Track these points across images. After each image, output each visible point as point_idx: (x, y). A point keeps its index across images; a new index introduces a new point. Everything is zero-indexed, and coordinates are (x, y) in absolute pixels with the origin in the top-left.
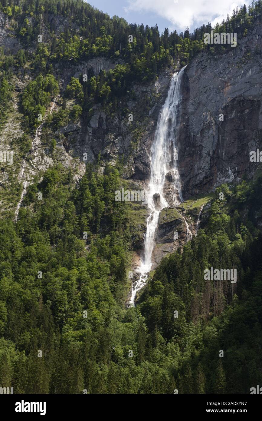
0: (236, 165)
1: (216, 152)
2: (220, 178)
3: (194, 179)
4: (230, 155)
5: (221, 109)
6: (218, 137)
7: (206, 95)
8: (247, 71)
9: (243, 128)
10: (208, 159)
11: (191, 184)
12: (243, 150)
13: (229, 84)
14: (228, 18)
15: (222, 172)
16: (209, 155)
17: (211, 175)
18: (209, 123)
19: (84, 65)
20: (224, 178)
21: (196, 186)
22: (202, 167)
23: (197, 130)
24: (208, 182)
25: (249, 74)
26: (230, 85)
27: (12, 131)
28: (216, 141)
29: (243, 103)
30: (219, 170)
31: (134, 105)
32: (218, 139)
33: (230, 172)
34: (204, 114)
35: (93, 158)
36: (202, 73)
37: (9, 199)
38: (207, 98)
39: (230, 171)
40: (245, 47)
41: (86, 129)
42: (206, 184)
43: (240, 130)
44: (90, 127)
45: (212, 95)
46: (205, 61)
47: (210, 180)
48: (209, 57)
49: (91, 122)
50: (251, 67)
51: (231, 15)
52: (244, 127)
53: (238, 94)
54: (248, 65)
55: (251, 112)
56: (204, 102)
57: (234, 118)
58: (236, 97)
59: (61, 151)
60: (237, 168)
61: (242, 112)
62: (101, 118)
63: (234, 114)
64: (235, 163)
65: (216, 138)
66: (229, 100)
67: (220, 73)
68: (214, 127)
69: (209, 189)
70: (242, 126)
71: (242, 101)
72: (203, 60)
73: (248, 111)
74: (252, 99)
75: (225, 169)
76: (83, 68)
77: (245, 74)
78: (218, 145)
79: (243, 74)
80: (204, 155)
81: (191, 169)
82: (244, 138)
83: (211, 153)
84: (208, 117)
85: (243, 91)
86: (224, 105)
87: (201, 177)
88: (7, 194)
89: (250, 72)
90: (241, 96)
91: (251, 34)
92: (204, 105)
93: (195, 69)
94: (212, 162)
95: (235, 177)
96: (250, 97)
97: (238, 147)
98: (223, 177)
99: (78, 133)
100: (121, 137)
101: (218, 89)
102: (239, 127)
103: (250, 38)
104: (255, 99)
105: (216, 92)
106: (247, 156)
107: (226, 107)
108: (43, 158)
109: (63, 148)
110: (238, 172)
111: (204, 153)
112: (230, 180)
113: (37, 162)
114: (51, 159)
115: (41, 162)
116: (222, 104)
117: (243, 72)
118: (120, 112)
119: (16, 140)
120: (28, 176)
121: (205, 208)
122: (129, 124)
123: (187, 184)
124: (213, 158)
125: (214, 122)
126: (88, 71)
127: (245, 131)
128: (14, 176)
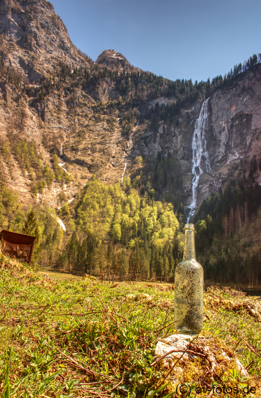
1: (228, 143)
2: (231, 157)
3: (217, 158)
4: (236, 144)
5: (230, 119)
6: (229, 135)
7: (221, 112)
8: (244, 98)
10: (224, 147)
12: (243, 141)
14: (231, 71)
15: (232, 154)
17: (226, 155)
18: (223, 127)
19: (153, 101)
21: (218, 162)
22: (221, 151)
23: (217, 131)
25: (245, 100)
26: (235, 106)
27: (117, 137)
28: (228, 137)
30: (230, 153)
31: (182, 120)
33: (237, 153)
34: (221, 122)
35: (161, 149)
36: (218, 101)
38: (222, 114)
41: (156, 134)
42: (223, 160)
43: (241, 131)
44: (158, 133)
45: (224, 113)
46: (220, 94)
47: (226, 158)
48: (222, 91)
49: (159, 130)
50: (246, 96)
51: (233, 69)
52: (243, 129)
53: (239, 111)
54: (244, 95)
55: (247, 120)
56: (220, 116)
57: (237, 124)
58: (238, 113)
59: (143, 147)
60: (240, 151)
61: (242, 120)
62: (164, 127)
63: (237, 122)
64: (239, 149)
65: (228, 136)
66: (234, 114)
67: (229, 100)
68: (226, 130)
69: (225, 163)
71: (241, 115)
73: (245, 120)
74: (247, 113)
75: (234, 152)
76: (153, 103)
77: (243, 99)
78: (229, 139)
80: (222, 145)
81: (215, 153)
83: (225, 144)
84: (223, 124)
85: (242, 109)
87: (220, 157)
89: (246, 98)
90: (241, 112)
92: (220, 118)
93: (215, 99)
94: (226, 149)
95: (240, 156)
97: (241, 140)
98: (233, 156)
100: (175, 137)
101: (228, 109)
102: (240, 129)
104: (249, 113)
105: (227, 111)
106: (246, 144)
107: (232, 119)
108: (134, 150)
109: (144, 144)
110: (241, 153)
111: (222, 144)
112: (237, 158)
113: (131, 153)
114: (138, 150)
115: (133, 152)
116: (231, 117)
117: (241, 99)
118: (174, 124)
119: (120, 142)
120: (127, 160)
121: (224, 173)
122: (179, 130)
123: (213, 161)
124: (227, 146)
125: (226, 127)
126: (155, 105)
127: (245, 131)
128: (119, 160)
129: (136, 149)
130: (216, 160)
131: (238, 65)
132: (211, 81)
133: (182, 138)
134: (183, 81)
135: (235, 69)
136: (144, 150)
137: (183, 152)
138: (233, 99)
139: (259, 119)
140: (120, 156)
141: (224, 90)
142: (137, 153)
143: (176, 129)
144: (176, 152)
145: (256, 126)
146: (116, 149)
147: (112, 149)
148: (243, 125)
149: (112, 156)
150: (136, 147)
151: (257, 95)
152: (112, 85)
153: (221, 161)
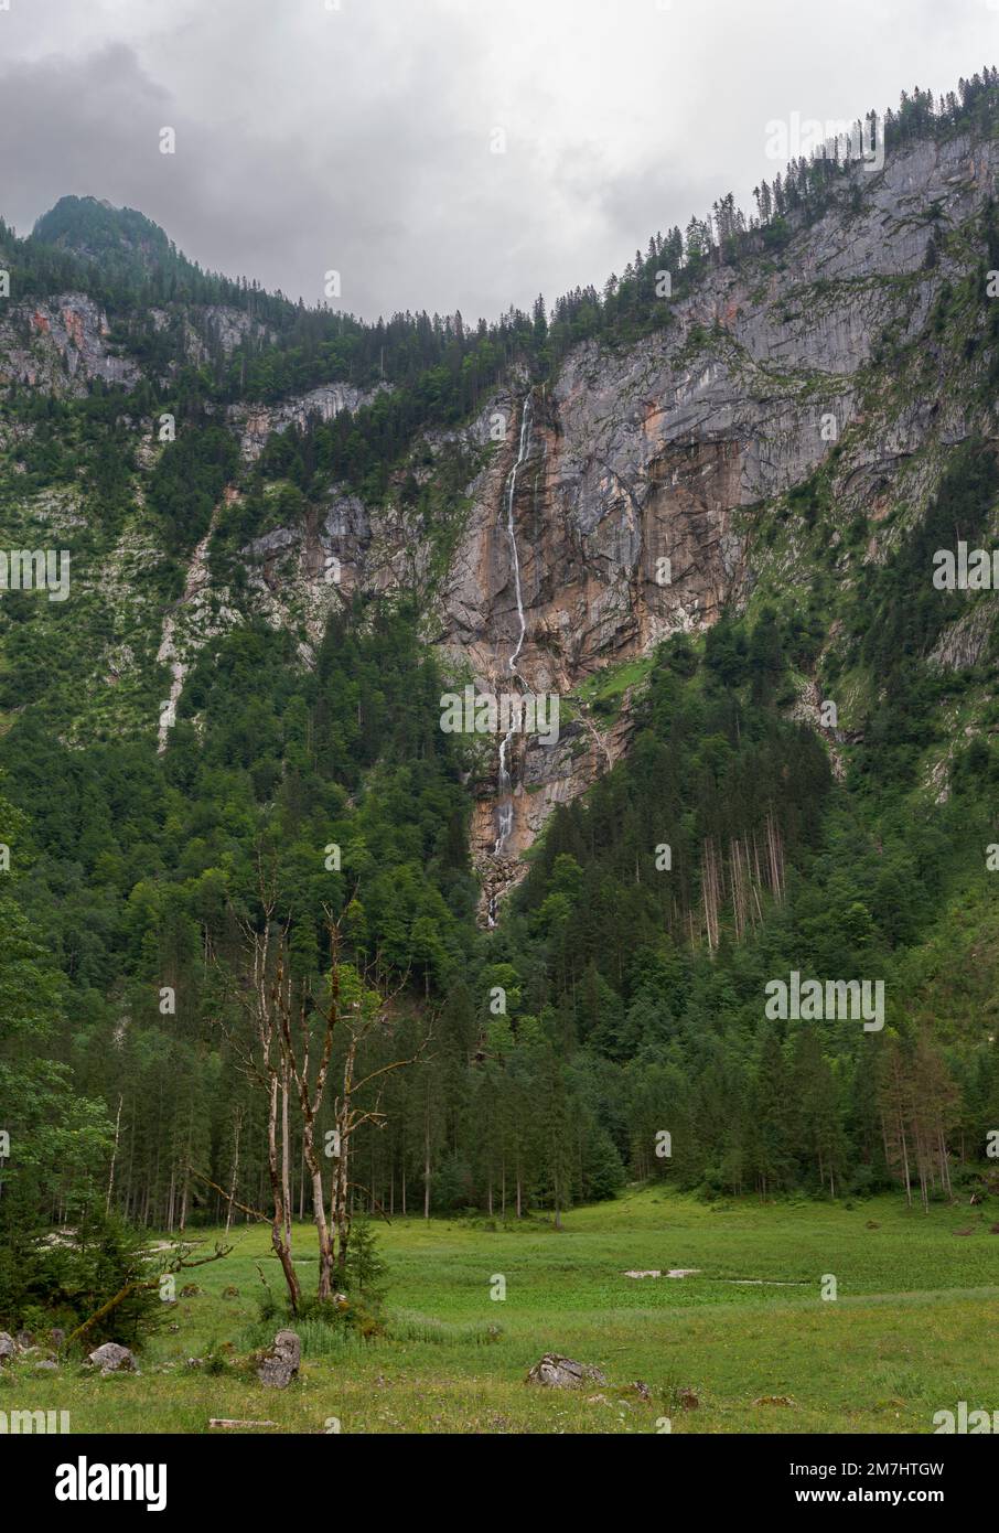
0: (694, 595)
1: (640, 570)
2: (657, 629)
3: (593, 635)
4: (676, 575)
5: (645, 468)
6: (643, 534)
7: (604, 438)
8: (700, 374)
9: (702, 509)
10: (624, 586)
11: (587, 646)
12: (706, 558)
13: (658, 408)
14: (639, 260)
15: (660, 614)
16: (624, 577)
17: (634, 623)
18: (616, 502)
19: (296, 404)
20: (667, 628)
21: (601, 652)
22: (612, 606)
23: (590, 519)
24: (628, 640)
25: (705, 381)
26: (661, 411)
27: (135, 552)
28: (638, 544)
29: (696, 451)
30: (651, 609)
31: (429, 475)
32: (643, 540)
33: (681, 612)
34: (604, 482)
35: (339, 605)
36: (589, 388)
37: (142, 705)
38: (608, 446)
39: (681, 609)
40: (687, 322)
41: (317, 541)
42: (623, 644)
43: (697, 513)
44: (326, 535)
45: (617, 438)
46: (593, 360)
47: (634, 635)
48: (604, 349)
49: (327, 524)
50: (708, 365)
52: (704, 505)
53: (681, 430)
54: (700, 360)
55: (718, 470)
56: (601, 455)
57: (676, 488)
58: (678, 438)
59: (259, 595)
60: (696, 602)
61: (696, 471)
62: (351, 512)
63: (675, 477)
64: (690, 592)
65: (637, 537)
66: (660, 446)
67: (634, 384)
69: (634, 655)
70: (697, 504)
71: (691, 445)
72: (588, 359)
73: (709, 466)
74: (717, 439)
75: (668, 606)
76: (296, 413)
77: (693, 383)
78: (644, 553)
79: (690, 382)
80: (613, 578)
81: (584, 613)
82: (706, 532)
83: (629, 572)
84: (614, 490)
85: (694, 421)
86: (651, 457)
87: (608, 630)
88: (135, 693)
89: (707, 377)
90: (688, 434)
92: (601, 462)
93: (572, 382)
94: (633, 594)
95: (696, 622)
96: (711, 435)
97: (695, 554)
98: (663, 625)
99: (298, 551)
100: (404, 550)
101: (633, 421)
102: (691, 506)
103: (699, 300)
104: (724, 438)
105: (628, 430)
106: (720, 570)
107: (653, 463)
108: (216, 611)
109: (264, 586)
110: (702, 610)
111: (612, 572)
112: (683, 630)
113: (202, 620)
114: (236, 611)
115: (213, 619)
116: (647, 455)
117: (689, 377)
118: (397, 495)
119: (147, 573)
120: (183, 651)
121: (636, 694)
122: (420, 517)
123: (578, 647)
124: (635, 584)
125: (628, 498)
126: (307, 418)
127: (710, 513)
128: (148, 652)
129: (228, 605)
130: (591, 645)
131: (664, 236)
132: (550, 309)
133: (433, 554)
134: (423, 319)
135: (653, 253)
136: (266, 608)
137: (444, 614)
138: (650, 382)
139: (772, 460)
140: (149, 634)
141: (610, 344)
142: (230, 622)
143: (406, 515)
144: (410, 613)
145: (759, 493)
146: (131, 606)
147: (113, 604)
148: (702, 492)
149: (109, 634)
150: (225, 594)
151: (756, 361)
152: (105, 331)
153: (612, 647)
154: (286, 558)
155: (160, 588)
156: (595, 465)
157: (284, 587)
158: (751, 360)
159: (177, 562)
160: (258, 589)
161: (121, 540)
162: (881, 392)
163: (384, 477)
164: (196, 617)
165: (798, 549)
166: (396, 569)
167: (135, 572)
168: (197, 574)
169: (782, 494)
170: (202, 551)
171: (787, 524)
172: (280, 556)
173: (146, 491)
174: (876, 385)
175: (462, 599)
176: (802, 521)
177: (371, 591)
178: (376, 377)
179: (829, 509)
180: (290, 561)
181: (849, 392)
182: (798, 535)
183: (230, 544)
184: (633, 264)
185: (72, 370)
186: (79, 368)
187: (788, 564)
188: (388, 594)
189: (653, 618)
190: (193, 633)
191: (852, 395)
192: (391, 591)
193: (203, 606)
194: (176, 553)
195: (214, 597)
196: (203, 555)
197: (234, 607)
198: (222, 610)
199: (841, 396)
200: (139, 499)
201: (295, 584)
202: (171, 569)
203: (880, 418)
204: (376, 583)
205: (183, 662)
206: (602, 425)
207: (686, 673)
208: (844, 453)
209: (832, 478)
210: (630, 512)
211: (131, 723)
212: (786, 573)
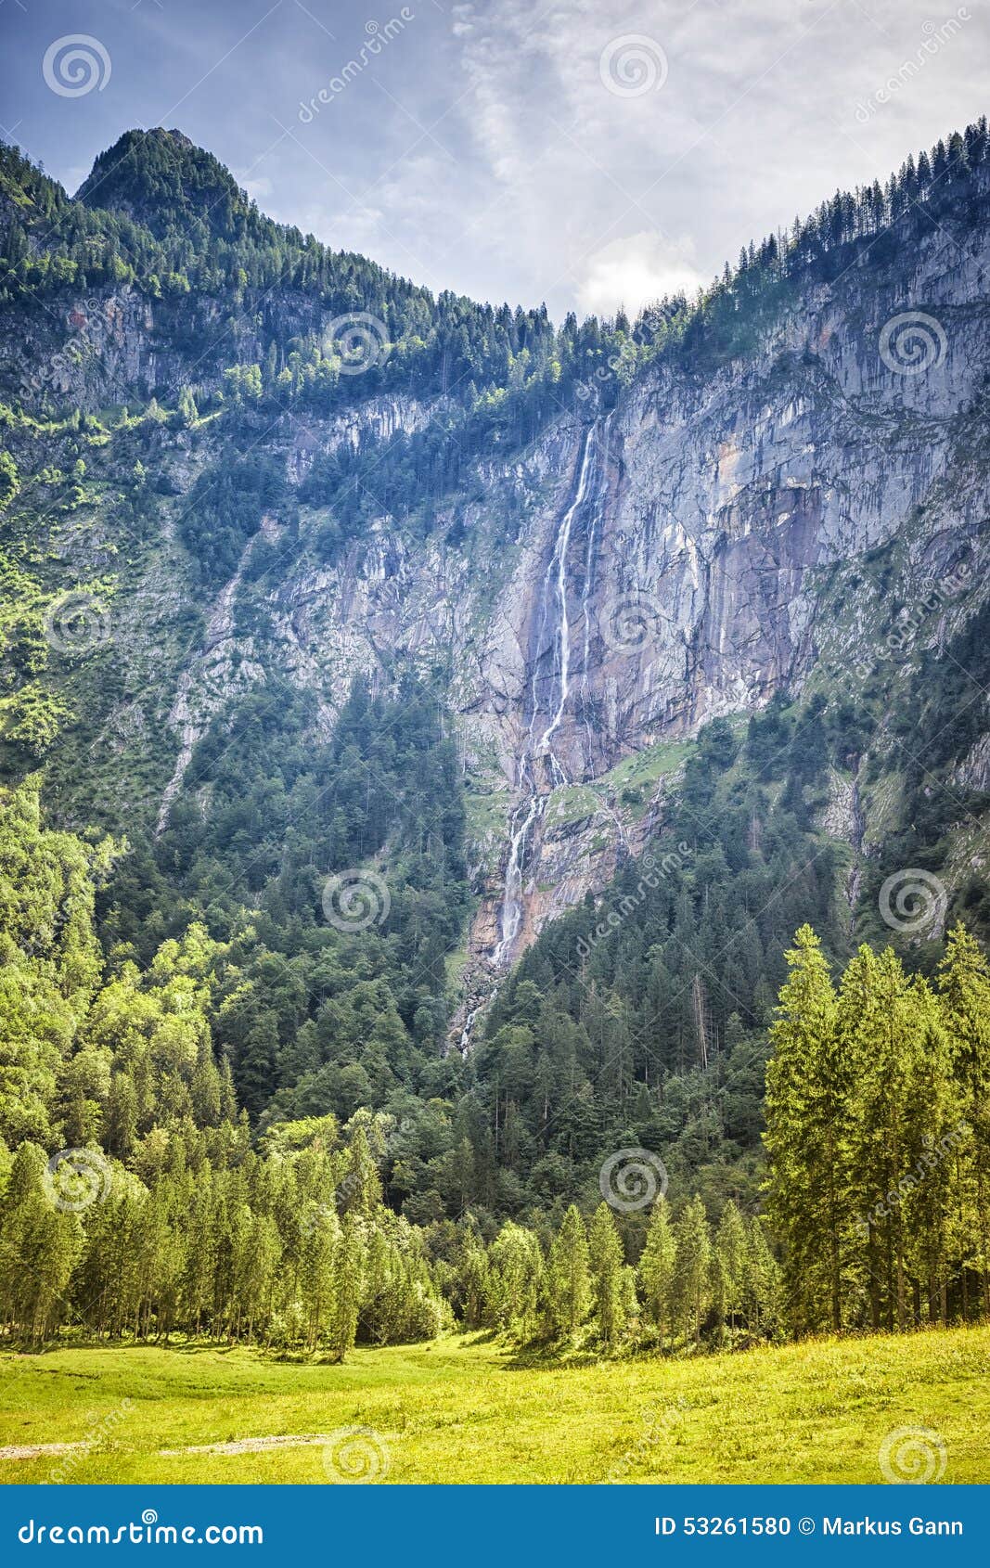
0: (758, 665)
1: (702, 633)
2: (713, 703)
3: (642, 707)
4: (741, 639)
5: (716, 516)
6: (707, 591)
7: (672, 481)
8: (783, 409)
9: (774, 565)
10: (681, 651)
11: (634, 720)
12: (774, 625)
13: (733, 449)
14: (727, 272)
15: (719, 686)
16: (683, 640)
17: (689, 694)
18: (680, 554)
20: (724, 702)
21: (647, 726)
22: (666, 673)
23: (648, 574)
24: (681, 714)
25: (787, 418)
26: (738, 450)
28: (700, 604)
29: (773, 498)
30: (709, 680)
31: (479, 515)
32: (707, 599)
33: (740, 685)
34: (668, 531)
35: (373, 660)
36: (660, 421)
37: (145, 775)
38: (675, 490)
39: (740, 680)
40: (775, 349)
41: (354, 585)
42: (675, 718)
43: (768, 571)
44: (364, 578)
45: (686, 480)
46: (667, 390)
47: (689, 708)
48: (679, 377)
49: (365, 565)
50: (792, 400)
51: (735, 265)
52: (777, 561)
53: (758, 473)
54: (785, 393)
55: (794, 520)
56: (666, 500)
57: (746, 541)
58: (754, 483)
59: (286, 646)
60: (759, 673)
61: (772, 519)
62: (392, 554)
63: (747, 527)
64: (753, 661)
65: (700, 595)
66: (734, 490)
67: (710, 420)
68: (693, 567)
69: (684, 732)
70: (770, 559)
71: (767, 492)
72: (661, 388)
73: (785, 517)
74: (797, 486)
75: (727, 678)
76: (349, 426)
77: (777, 417)
78: (706, 613)
79: (772, 418)
80: (671, 641)
81: (635, 681)
82: (776, 593)
83: (688, 636)
84: (679, 539)
85: (772, 464)
86: (721, 504)
87: (658, 702)
88: (138, 761)
89: (790, 413)
90: (766, 479)
91: (791, 310)
92: (667, 507)
93: (642, 413)
94: (692, 660)
95: (754, 699)
96: (790, 481)
97: (762, 618)
98: (721, 699)
99: (333, 596)
100: (445, 602)
101: (704, 462)
102: (763, 562)
104: (804, 486)
105: (699, 473)
106: (786, 638)
107: (726, 511)
108: (237, 665)
109: (291, 636)
110: (763, 683)
111: (669, 636)
112: (741, 707)
113: (221, 676)
114: (258, 666)
115: (232, 675)
116: (716, 502)
117: (769, 413)
118: (442, 536)
119: (166, 621)
120: (197, 713)
121: (668, 783)
122: (464, 565)
123: (624, 720)
124: (694, 648)
125: (693, 551)
126: (361, 433)
127: (781, 572)
128: (159, 714)
129: (251, 658)
130: (638, 717)
131: (758, 247)
132: (633, 319)
133: (475, 607)
134: (505, 312)
135: (744, 265)
136: (291, 663)
137: (479, 678)
138: (726, 418)
139: (852, 515)
140: (162, 691)
141: (686, 370)
142: (250, 678)
143: (451, 560)
144: (442, 675)
145: (836, 552)
146: (146, 659)
147: (127, 658)
148: (776, 547)
149: (120, 692)
150: (247, 647)
151: (848, 395)
152: (149, 324)
153: (662, 721)
154: (319, 603)
155: (179, 639)
156: (660, 509)
157: (314, 638)
158: (842, 395)
159: (200, 608)
160: (286, 640)
161: (144, 581)
162: (974, 444)
163: (431, 515)
164: (215, 672)
165: (863, 624)
166: (433, 622)
167: (154, 620)
168: (221, 620)
169: (859, 555)
170: (228, 597)
171: (857, 594)
172: (312, 600)
173: (176, 521)
174: (969, 435)
175: (500, 661)
176: (872, 591)
177: (405, 647)
178: (437, 390)
179: (902, 579)
180: (323, 607)
181: (942, 441)
182: (866, 607)
183: (258, 588)
184: (721, 275)
185: (110, 373)
186: (117, 370)
187: (851, 640)
188: (422, 652)
189: (709, 689)
190: (209, 691)
191: (944, 444)
192: (427, 648)
193: (223, 660)
194: (199, 597)
195: (235, 651)
196: (227, 601)
197: (257, 661)
198: (244, 664)
199: (932, 446)
200: (168, 532)
201: (326, 634)
202: (192, 617)
203: (969, 475)
204: (409, 638)
205: (196, 726)
206: (670, 464)
207: (726, 764)
208: (928, 513)
209: (912, 541)
210: (694, 565)
211: (132, 796)
212: (848, 651)
